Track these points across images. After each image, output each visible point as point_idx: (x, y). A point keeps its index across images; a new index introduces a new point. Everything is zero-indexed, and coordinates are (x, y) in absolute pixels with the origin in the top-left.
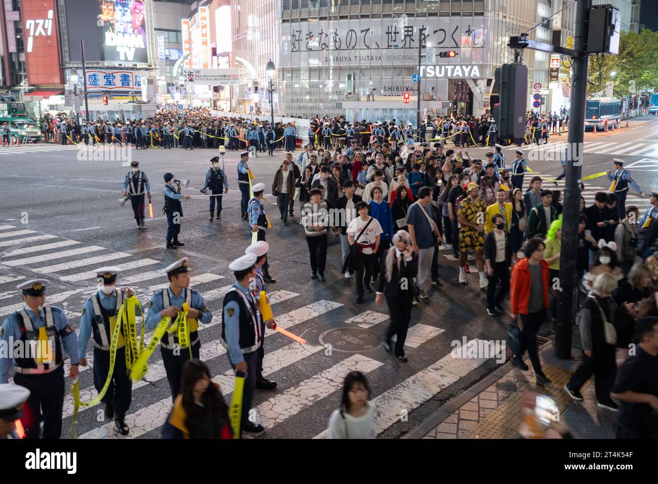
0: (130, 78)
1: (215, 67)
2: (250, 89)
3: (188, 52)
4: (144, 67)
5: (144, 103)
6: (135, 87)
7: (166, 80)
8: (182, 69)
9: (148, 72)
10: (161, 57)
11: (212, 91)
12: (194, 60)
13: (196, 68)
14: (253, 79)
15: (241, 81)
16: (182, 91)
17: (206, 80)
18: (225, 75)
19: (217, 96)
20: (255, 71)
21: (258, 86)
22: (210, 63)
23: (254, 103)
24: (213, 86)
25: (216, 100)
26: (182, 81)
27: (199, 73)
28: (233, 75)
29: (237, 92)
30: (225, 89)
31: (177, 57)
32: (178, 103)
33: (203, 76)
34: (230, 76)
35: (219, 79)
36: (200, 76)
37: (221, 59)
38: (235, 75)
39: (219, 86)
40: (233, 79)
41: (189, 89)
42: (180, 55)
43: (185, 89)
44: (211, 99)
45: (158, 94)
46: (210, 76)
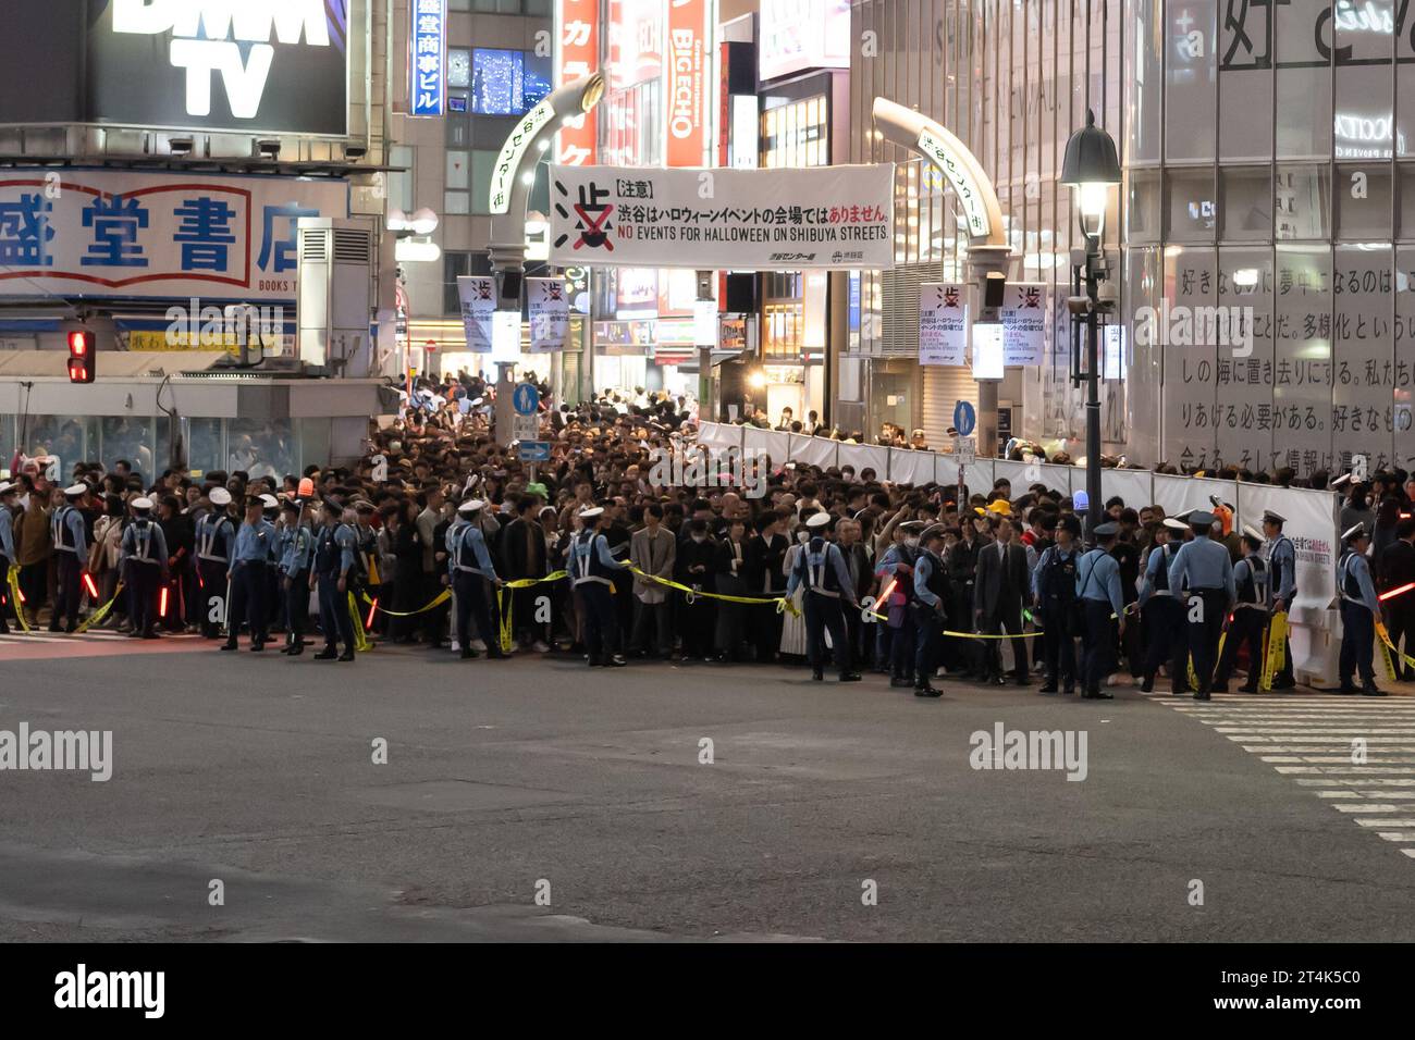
0: (235, 226)
2: (952, 297)
4: (320, 155)
5: (308, 372)
6: (257, 274)
7: (439, 236)
8: (543, 172)
9: (336, 189)
10: (426, 101)
11: (712, 309)
12: (618, 117)
13: (628, 166)
14: (976, 232)
15: (896, 247)
16: (532, 300)
17: (685, 236)
18: (799, 208)
19: (745, 335)
20: (988, 187)
21: (1003, 277)
22: (711, 134)
23: (977, 386)
24: (722, 275)
25: (737, 357)
26: (542, 240)
27: (642, 194)
28: (850, 211)
29: (872, 311)
30: (799, 295)
31: (518, 103)
32: (510, 374)
33: (665, 214)
34: (828, 216)
35: (761, 232)
36: (651, 215)
37: (782, 111)
38: (861, 210)
39: (759, 274)
40: (847, 233)
41: (580, 291)
42: (538, 90)
43: (555, 292)
44: (705, 352)
45: (393, 318)
46: (708, 216)
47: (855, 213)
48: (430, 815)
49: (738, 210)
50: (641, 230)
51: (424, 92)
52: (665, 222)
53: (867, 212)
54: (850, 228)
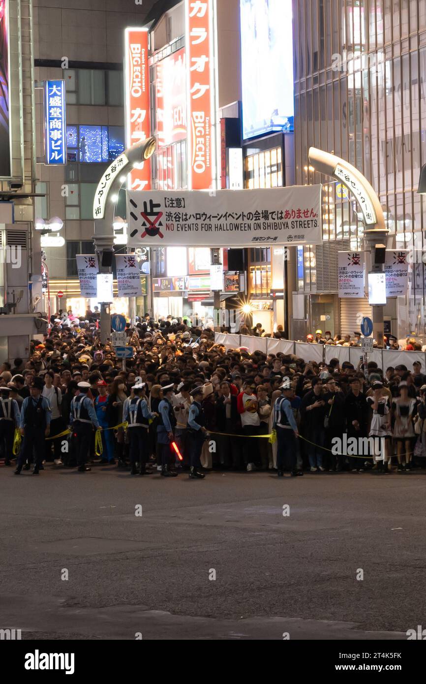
1: (236, 181)
2: (356, 259)
3: (142, 137)
7: (64, 232)
8: (123, 193)
9: (6, 207)
10: (55, 156)
11: (220, 269)
12: (163, 162)
13: (169, 190)
14: (369, 222)
15: (323, 232)
16: (119, 267)
17: (203, 229)
18: (267, 211)
19: (239, 284)
20: (375, 196)
21: (385, 247)
22: (216, 171)
23: (371, 309)
24: (224, 251)
25: (235, 296)
26: (122, 233)
27: (179, 206)
28: (296, 212)
29: (310, 268)
30: (269, 260)
31: (105, 156)
32: (107, 309)
33: (192, 216)
34: (283, 215)
35: (246, 225)
36: (184, 217)
37: (256, 157)
38: (302, 211)
39: (246, 249)
40: (295, 225)
41: (144, 261)
42: (117, 148)
43: (132, 262)
44: (217, 294)
45: (41, 280)
46: (216, 217)
47: (299, 213)
48: (77, 557)
49: (233, 213)
50: (179, 226)
51: (54, 151)
52: (192, 221)
53: (306, 212)
54: (296, 221)
